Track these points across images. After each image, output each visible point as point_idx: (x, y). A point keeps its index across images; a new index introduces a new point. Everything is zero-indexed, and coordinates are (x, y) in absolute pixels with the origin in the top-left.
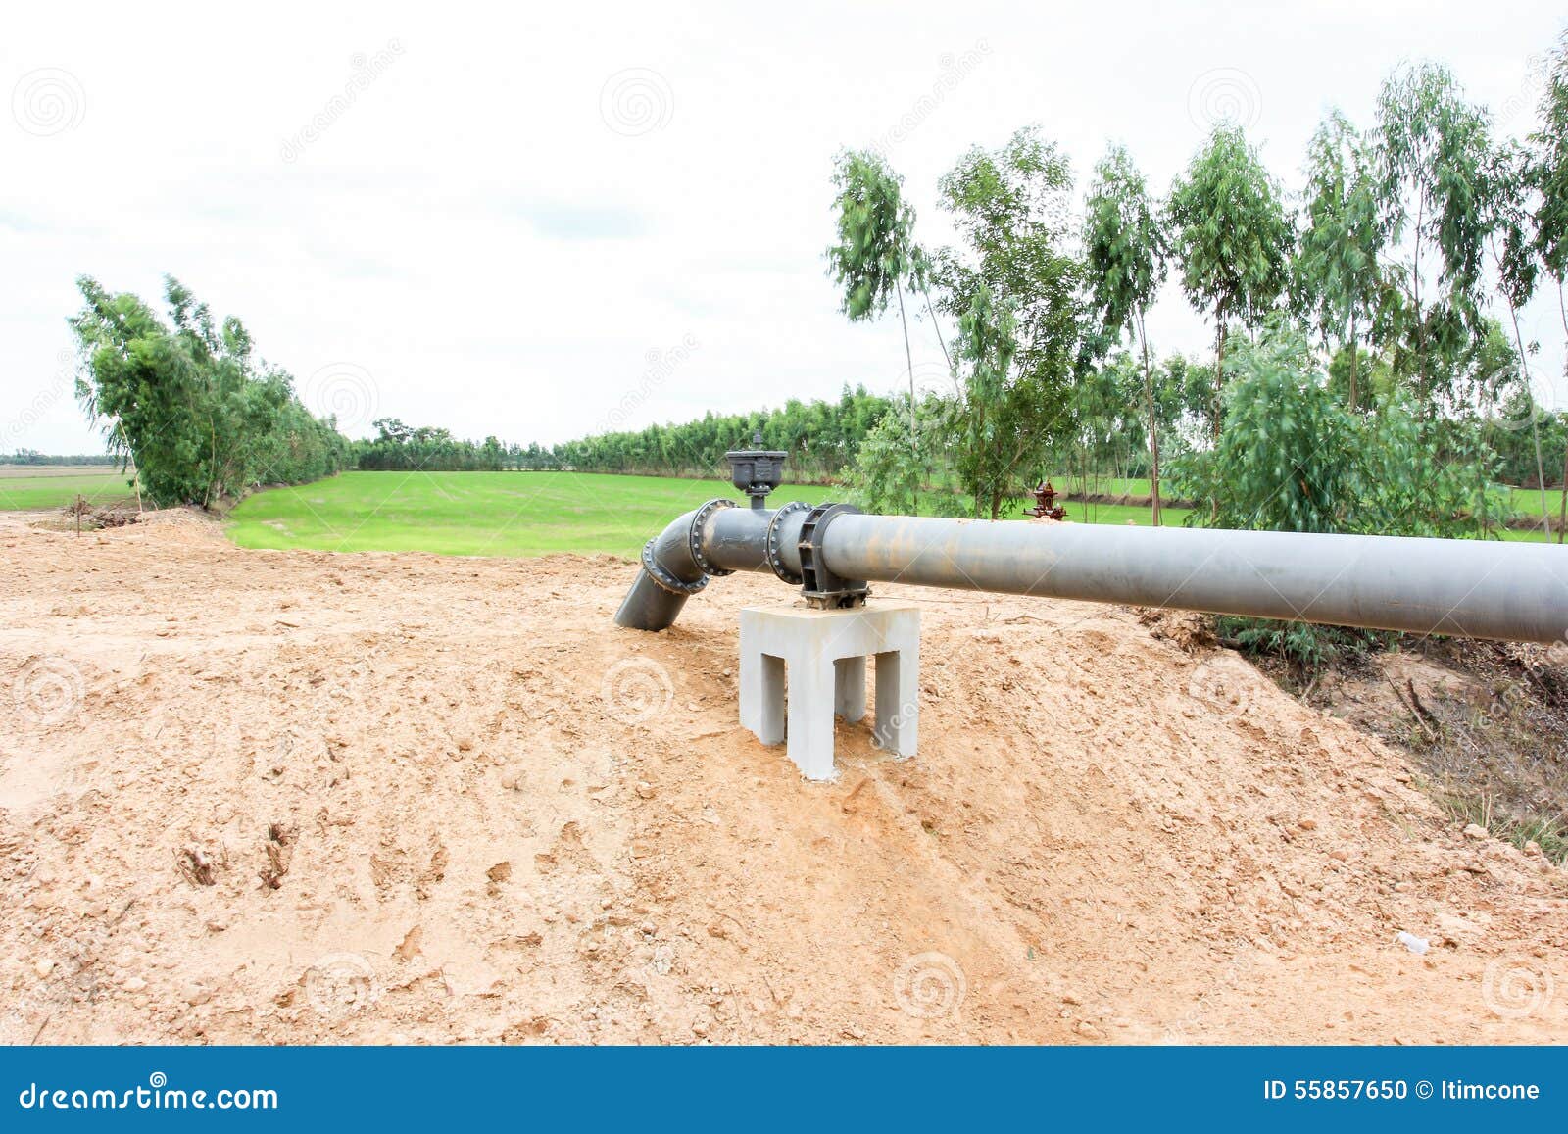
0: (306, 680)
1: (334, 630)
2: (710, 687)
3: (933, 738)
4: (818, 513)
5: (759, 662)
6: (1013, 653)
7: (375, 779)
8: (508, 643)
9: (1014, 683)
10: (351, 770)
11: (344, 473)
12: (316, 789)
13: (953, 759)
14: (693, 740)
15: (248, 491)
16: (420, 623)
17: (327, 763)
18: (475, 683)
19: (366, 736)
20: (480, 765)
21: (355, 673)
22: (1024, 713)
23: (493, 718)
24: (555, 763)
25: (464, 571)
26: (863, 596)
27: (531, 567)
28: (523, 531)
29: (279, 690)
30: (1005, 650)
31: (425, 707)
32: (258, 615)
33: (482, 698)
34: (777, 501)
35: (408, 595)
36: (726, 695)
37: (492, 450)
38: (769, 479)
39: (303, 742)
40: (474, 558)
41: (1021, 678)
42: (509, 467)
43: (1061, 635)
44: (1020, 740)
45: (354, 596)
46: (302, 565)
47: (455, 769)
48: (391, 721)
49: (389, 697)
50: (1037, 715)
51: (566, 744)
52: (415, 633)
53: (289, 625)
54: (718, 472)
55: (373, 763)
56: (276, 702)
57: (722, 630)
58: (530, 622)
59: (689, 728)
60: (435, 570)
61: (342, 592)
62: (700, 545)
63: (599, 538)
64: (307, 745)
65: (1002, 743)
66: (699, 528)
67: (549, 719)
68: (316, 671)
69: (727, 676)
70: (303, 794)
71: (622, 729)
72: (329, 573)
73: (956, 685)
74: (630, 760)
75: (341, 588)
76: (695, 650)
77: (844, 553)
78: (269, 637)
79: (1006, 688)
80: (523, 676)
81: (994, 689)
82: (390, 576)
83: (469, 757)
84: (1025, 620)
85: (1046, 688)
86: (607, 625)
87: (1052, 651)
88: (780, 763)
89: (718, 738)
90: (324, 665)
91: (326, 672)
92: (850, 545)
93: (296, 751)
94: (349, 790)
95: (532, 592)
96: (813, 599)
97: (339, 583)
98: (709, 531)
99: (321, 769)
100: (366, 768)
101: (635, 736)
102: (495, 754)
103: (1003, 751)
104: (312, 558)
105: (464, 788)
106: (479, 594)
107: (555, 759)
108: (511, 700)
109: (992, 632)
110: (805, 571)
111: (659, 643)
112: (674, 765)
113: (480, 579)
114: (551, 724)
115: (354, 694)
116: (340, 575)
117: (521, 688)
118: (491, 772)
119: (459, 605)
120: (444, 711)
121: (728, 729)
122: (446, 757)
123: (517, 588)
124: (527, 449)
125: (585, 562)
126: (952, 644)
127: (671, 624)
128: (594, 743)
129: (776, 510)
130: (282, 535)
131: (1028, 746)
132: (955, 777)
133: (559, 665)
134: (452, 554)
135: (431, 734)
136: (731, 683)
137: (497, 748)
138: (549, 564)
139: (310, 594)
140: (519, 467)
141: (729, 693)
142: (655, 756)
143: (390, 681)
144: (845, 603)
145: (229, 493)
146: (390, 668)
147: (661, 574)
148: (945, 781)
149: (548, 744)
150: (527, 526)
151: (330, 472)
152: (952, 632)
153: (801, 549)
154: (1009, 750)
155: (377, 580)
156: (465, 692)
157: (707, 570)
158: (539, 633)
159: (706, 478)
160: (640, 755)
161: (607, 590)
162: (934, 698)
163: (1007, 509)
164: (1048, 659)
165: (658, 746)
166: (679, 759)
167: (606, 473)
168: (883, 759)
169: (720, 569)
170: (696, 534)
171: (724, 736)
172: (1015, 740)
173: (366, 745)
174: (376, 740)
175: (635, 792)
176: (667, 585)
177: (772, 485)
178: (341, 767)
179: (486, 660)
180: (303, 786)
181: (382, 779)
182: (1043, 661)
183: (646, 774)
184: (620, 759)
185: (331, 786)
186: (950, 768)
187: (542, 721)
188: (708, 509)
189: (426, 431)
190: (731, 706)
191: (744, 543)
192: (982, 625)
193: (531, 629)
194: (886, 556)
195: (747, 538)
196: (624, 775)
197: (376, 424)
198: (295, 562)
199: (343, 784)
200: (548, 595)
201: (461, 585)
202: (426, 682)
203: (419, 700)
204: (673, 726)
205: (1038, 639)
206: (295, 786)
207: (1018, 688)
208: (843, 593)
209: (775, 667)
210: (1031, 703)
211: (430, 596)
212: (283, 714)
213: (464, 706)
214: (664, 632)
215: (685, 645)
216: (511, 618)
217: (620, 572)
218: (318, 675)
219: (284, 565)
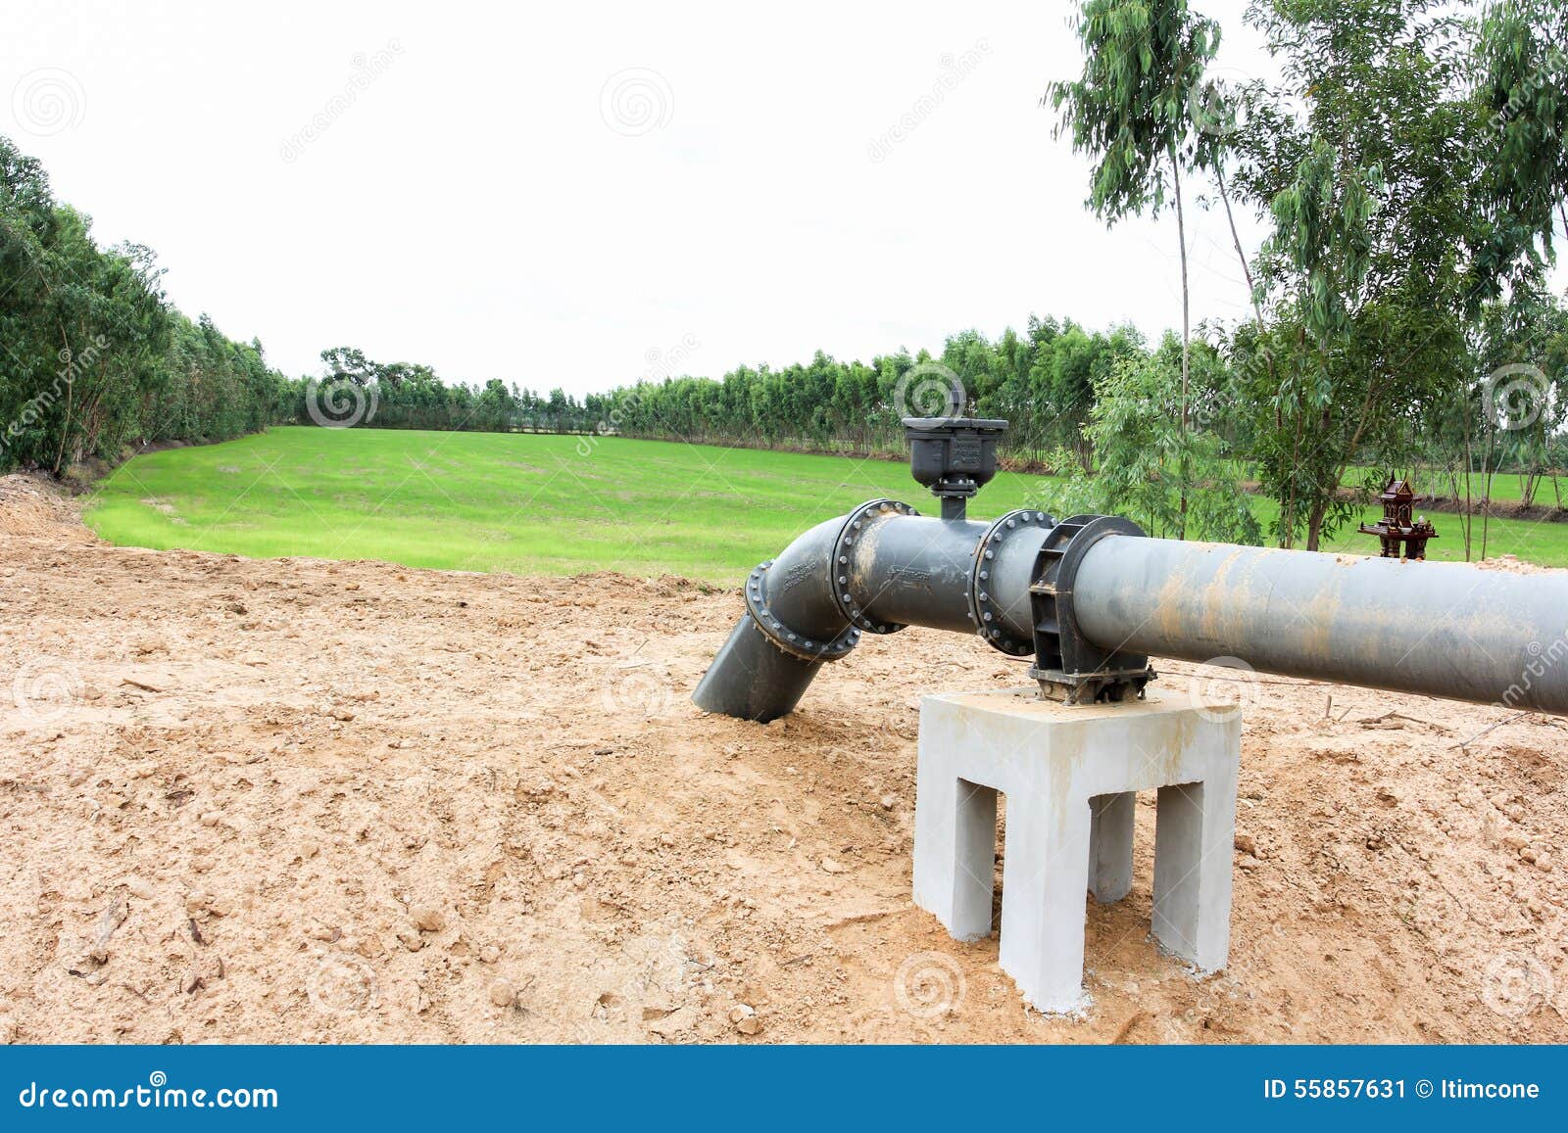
0: (160, 794)
1: (220, 701)
2: (860, 828)
3: (1251, 936)
4: (1063, 532)
5: (953, 792)
6: (1385, 783)
7: (268, 979)
8: (514, 735)
9: (1388, 839)
10: (227, 962)
11: (275, 428)
12: (165, 995)
13: (1290, 978)
14: (832, 928)
15: (128, 451)
16: (368, 690)
17: (184, 946)
18: (453, 807)
19: (257, 900)
20: (456, 961)
21: (244, 784)
22: (1409, 893)
23: (480, 875)
24: (588, 961)
25: (444, 595)
26: (1140, 682)
27: (552, 593)
28: (537, 528)
29: (111, 809)
30: (1369, 776)
31: (363, 850)
32: (97, 666)
33: (462, 838)
34: (986, 508)
35: (351, 638)
36: (888, 845)
37: (496, 398)
38: (975, 467)
39: (148, 904)
40: (460, 573)
41: (1399, 828)
42: (521, 426)
43: (1467, 753)
44: (1403, 943)
45: (261, 635)
46: (186, 576)
47: (410, 966)
48: (303, 873)
49: (300, 831)
50: (1432, 898)
51: (607, 928)
52: (355, 711)
53: (144, 688)
54: (834, 443)
55: (267, 949)
56: (106, 830)
57: (877, 723)
58: (548, 694)
59: (825, 905)
60: (396, 593)
61: (243, 627)
62: (849, 580)
63: (657, 543)
64: (154, 914)
65: (1371, 949)
66: (847, 549)
67: (579, 879)
68: (179, 778)
69: (887, 809)
70: (139, 1003)
71: (706, 902)
72: (227, 592)
73: (1285, 837)
74: (720, 962)
75: (242, 619)
76: (831, 758)
77: (1114, 606)
78: (106, 711)
79: (1373, 846)
80: (535, 800)
81: (1352, 849)
82: (326, 601)
83: (438, 944)
84: (1396, 724)
85: (1447, 850)
86: (681, 706)
87: (1452, 782)
88: (985, 977)
89: (875, 926)
90: (194, 767)
91: (195, 778)
92: (1126, 593)
93: (135, 921)
94: (221, 999)
95: (555, 640)
96: (1052, 684)
97: (241, 611)
98: (866, 555)
99: (175, 958)
100: (253, 959)
101: (729, 915)
102: (482, 940)
103: (1375, 963)
104: (203, 565)
105: (425, 1003)
106: (466, 638)
107: (587, 955)
108: (513, 842)
109: (1342, 744)
110: (1040, 633)
111: (769, 745)
112: (799, 974)
113: (469, 612)
114: (581, 889)
115: (240, 822)
116: (246, 598)
117: (532, 820)
118: (472, 976)
119: (431, 659)
120: (396, 859)
121: (892, 908)
122: (395, 943)
123: (530, 631)
124: (548, 400)
125: (640, 587)
126: (1276, 762)
127: (790, 711)
128: (656, 926)
129: (989, 524)
130: (169, 523)
131: (1417, 955)
132: (1294, 1010)
133: (598, 781)
134: (427, 567)
135: (371, 899)
136: (894, 822)
137: (487, 928)
138: (582, 590)
139: (189, 630)
140: (536, 426)
141: (893, 840)
142: (765, 957)
143: (305, 801)
144: (1109, 693)
145: (97, 453)
146: (305, 776)
147: (776, 625)
148: (1277, 1017)
149: (574, 924)
150: (544, 519)
151: (254, 426)
152: (1273, 739)
153: (1034, 595)
154: (1385, 961)
155: (301, 606)
156: (433, 823)
157: (860, 625)
158: (566, 717)
159: (815, 451)
160: (737, 953)
161: (679, 640)
162: (1249, 861)
163: (1333, 523)
164: (1445, 796)
165: (768, 937)
166: (805, 962)
167: (665, 440)
168: (1166, 976)
169: (884, 622)
170: (843, 559)
171: (884, 922)
172: (1396, 943)
173: (257, 915)
174: (274, 907)
175: (726, 1023)
176: (786, 642)
177: (981, 478)
178: (210, 955)
179: (472, 768)
180: (140, 989)
181: (282, 980)
182: (1437, 799)
183: (748, 989)
184: (701, 960)
185: (190, 991)
186: (1285, 994)
187: (568, 883)
188: (865, 515)
189: (398, 369)
190: (897, 865)
191: (928, 578)
192: (1322, 728)
193: (550, 707)
194: (1194, 616)
195: (934, 570)
196: (709, 989)
197: (325, 356)
198: (177, 572)
199: (212, 988)
200: (579, 646)
201: (436, 622)
202: (368, 805)
203: (351, 839)
204: (797, 901)
205: (1426, 759)
206: (128, 988)
207: (1397, 849)
208: (1106, 675)
209: (982, 801)
210: (1418, 874)
211: (385, 640)
212: (116, 852)
213: (431, 849)
214: (778, 724)
215: (814, 749)
216: (519, 687)
217: (695, 606)
218: (182, 783)
219: (157, 576)
